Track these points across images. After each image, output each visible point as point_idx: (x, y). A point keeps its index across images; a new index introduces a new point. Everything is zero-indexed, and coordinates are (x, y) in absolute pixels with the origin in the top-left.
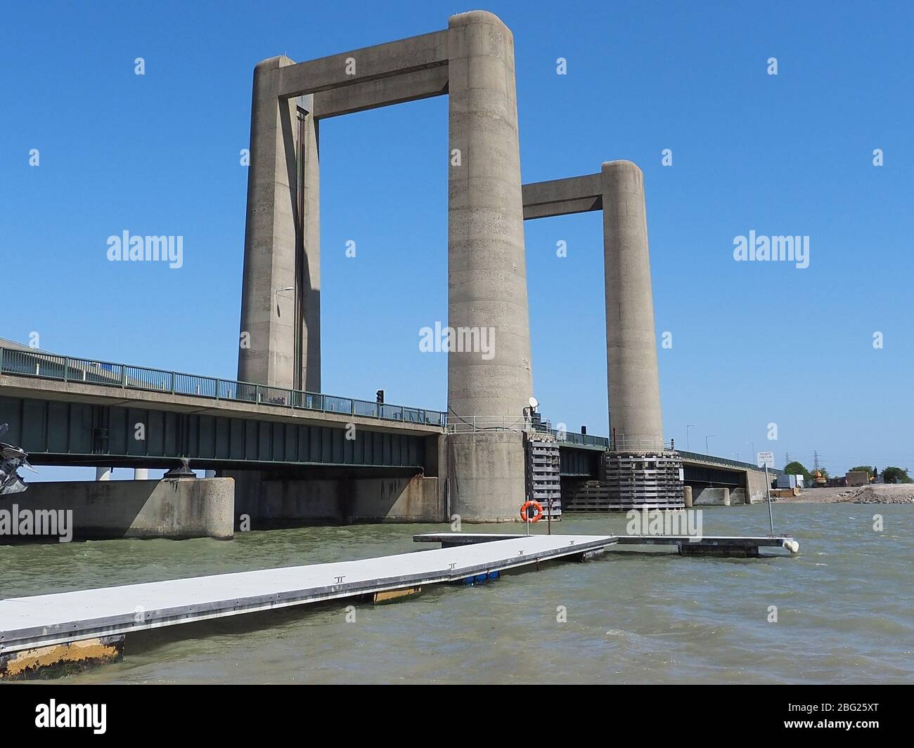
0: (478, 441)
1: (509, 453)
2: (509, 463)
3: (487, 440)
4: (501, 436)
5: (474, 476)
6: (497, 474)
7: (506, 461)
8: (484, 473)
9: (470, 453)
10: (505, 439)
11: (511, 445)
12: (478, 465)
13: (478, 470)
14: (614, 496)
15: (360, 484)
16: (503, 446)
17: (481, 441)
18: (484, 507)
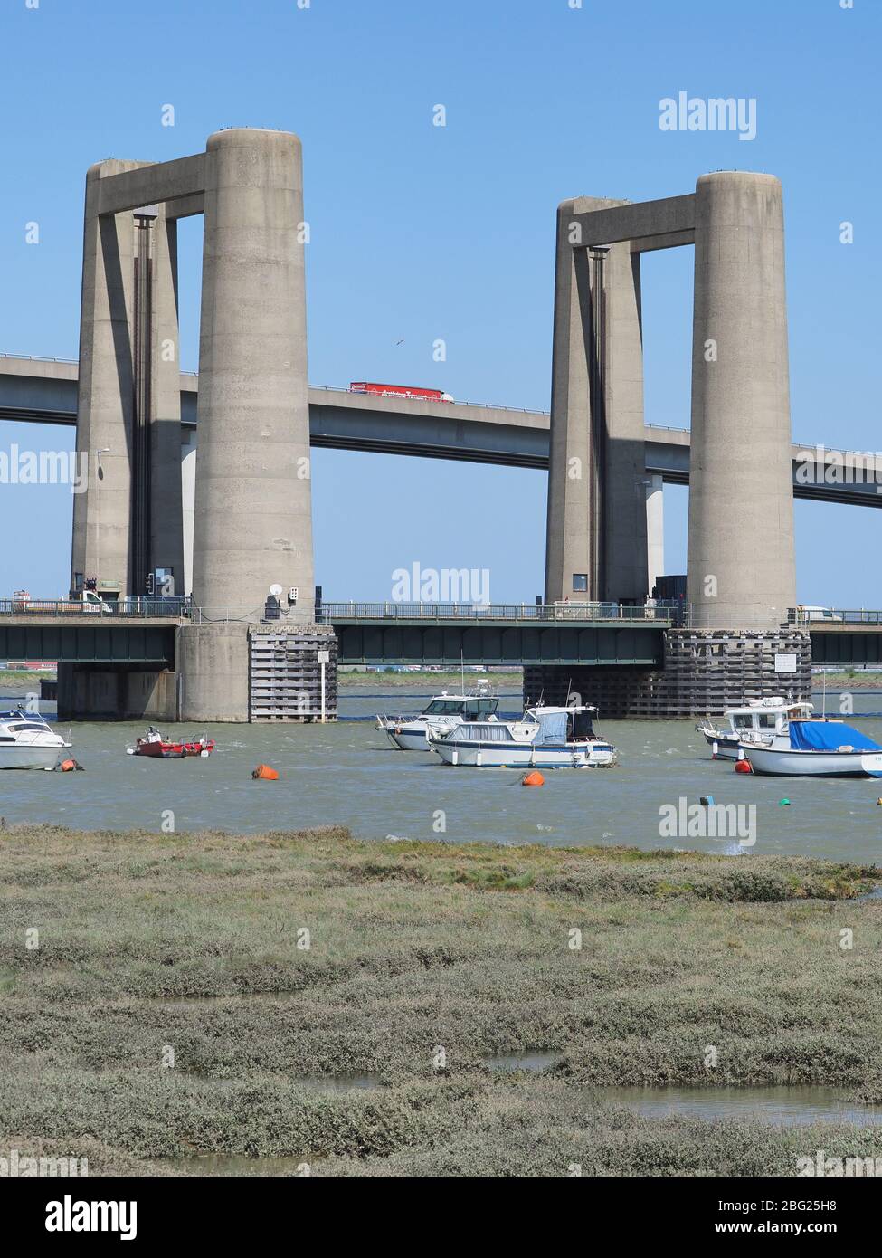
0: (201, 635)
1: (231, 648)
2: (231, 658)
3: (208, 634)
4: (222, 630)
5: (197, 672)
6: (218, 670)
7: (227, 656)
8: (206, 669)
9: (194, 647)
10: (226, 632)
11: (233, 639)
12: (200, 660)
13: (200, 665)
14: (672, 694)
15: (132, 676)
16: (224, 640)
17: (204, 634)
18: (205, 705)
